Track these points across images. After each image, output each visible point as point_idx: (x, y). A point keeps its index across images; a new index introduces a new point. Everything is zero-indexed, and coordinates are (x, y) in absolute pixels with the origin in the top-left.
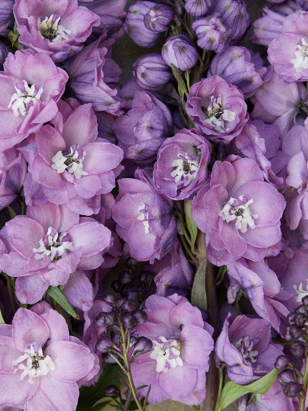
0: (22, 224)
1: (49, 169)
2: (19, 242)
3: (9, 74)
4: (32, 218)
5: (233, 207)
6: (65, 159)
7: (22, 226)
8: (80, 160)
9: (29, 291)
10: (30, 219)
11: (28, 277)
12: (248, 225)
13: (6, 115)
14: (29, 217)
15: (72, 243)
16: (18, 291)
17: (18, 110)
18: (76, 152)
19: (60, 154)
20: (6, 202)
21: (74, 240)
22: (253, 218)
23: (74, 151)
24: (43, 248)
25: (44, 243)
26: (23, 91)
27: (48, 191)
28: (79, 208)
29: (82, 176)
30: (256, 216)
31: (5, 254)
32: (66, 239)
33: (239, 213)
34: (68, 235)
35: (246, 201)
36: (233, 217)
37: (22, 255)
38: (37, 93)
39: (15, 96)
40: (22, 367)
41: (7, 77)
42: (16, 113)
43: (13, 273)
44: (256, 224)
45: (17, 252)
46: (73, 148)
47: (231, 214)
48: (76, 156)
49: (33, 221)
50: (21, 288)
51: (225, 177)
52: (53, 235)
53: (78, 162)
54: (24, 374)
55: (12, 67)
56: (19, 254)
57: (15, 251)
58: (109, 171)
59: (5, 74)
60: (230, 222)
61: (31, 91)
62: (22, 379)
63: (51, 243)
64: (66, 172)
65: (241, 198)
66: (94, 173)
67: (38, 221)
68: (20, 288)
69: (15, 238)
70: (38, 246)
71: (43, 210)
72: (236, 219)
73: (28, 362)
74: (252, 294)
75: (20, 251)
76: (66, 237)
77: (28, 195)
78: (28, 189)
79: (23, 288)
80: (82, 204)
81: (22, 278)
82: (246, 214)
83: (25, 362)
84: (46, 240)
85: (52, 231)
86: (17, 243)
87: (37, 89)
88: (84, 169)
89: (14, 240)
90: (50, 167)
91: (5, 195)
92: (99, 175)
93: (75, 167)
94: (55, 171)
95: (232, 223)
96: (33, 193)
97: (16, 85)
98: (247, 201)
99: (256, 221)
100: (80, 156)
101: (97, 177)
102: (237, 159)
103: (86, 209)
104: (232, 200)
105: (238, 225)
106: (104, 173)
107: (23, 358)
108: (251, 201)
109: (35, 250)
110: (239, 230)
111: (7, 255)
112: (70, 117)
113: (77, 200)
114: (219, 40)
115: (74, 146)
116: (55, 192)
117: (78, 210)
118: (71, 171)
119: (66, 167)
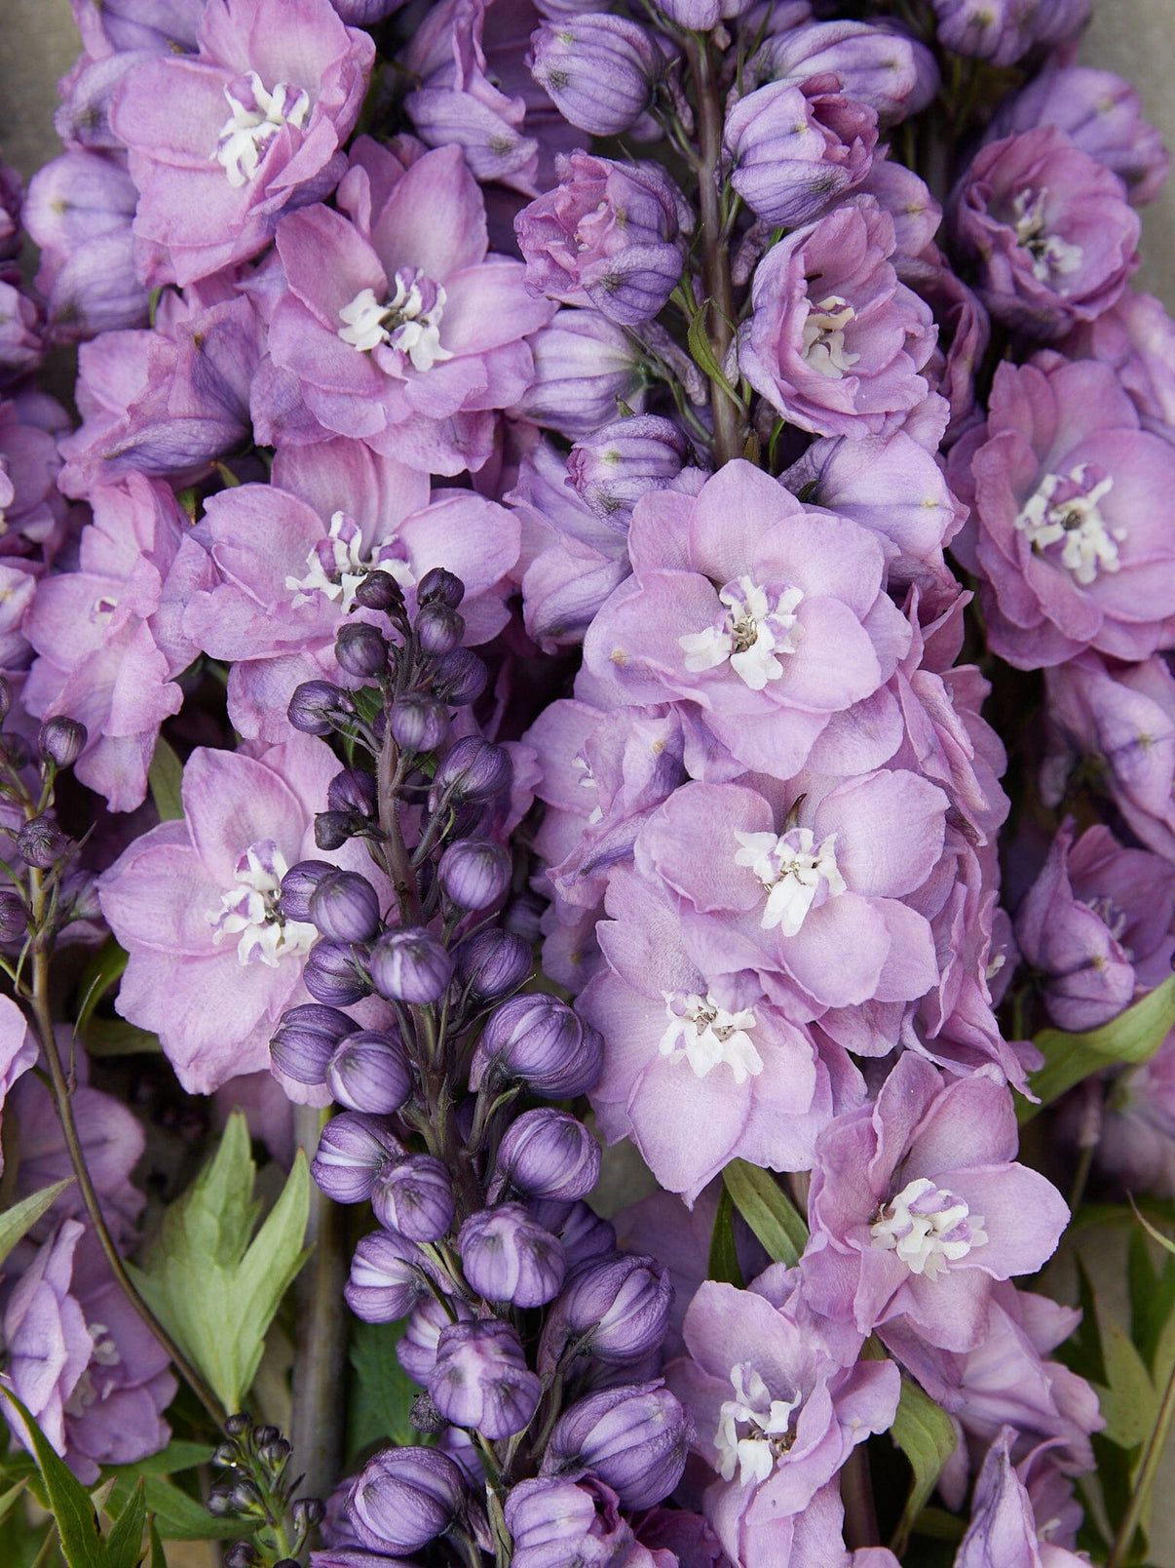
0: (258, 507)
1: (327, 337)
2: (246, 559)
3: (216, 63)
4: (288, 489)
5: (1054, 503)
6: (382, 312)
7: (254, 510)
8: (431, 317)
9: (270, 703)
10: (280, 492)
11: (270, 662)
12: (1098, 558)
13: (203, 181)
14: (278, 485)
15: (408, 566)
16: (235, 700)
17: (239, 164)
18: (414, 288)
19: (366, 298)
20: (203, 437)
21: (416, 557)
22: (1111, 537)
23: (408, 290)
24: (317, 578)
25: (322, 564)
26: (253, 107)
27: (321, 398)
28: (425, 455)
29: (438, 364)
30: (1120, 534)
31: (201, 592)
32: (390, 551)
33: (1072, 522)
34: (397, 542)
35: (1090, 484)
36: (1056, 533)
37: (253, 596)
38: (291, 108)
39: (231, 126)
40: (237, 923)
41: (207, 70)
42: (234, 178)
43: (226, 649)
44: (1120, 556)
45: (237, 587)
46: (403, 277)
47: (1050, 524)
48: (415, 304)
49: (290, 496)
50: (245, 694)
51: (1027, 415)
52: (346, 536)
53: (425, 323)
54: (247, 944)
55: (224, 43)
56: (244, 594)
57: (233, 584)
58: (516, 342)
59: (202, 62)
60: (1048, 548)
61: (274, 104)
62: (244, 962)
63: (342, 561)
64: (384, 348)
65: (1077, 475)
66: (471, 351)
67: (308, 500)
68: (241, 694)
69: (231, 544)
70: (303, 573)
71: (322, 469)
72: (1064, 540)
73: (251, 909)
74: (1132, 766)
75: (249, 585)
76: (391, 546)
77: (260, 415)
78: (263, 398)
79: (254, 694)
80: (435, 444)
81: (252, 665)
82: (1092, 525)
83: (242, 908)
84: (326, 555)
85: (344, 525)
86: (239, 559)
87: (291, 100)
88: (444, 342)
89: (229, 550)
90: (336, 334)
91: (197, 418)
92: (485, 356)
93: (413, 336)
94: (349, 348)
95: (1054, 551)
96: (279, 411)
97: (230, 89)
98: (1095, 484)
99: (1121, 546)
100: (429, 302)
101: (478, 363)
102: (1057, 367)
103: (443, 456)
104: (1049, 484)
105: (1071, 558)
106: (502, 348)
107: (234, 898)
108: (1105, 487)
109: (291, 583)
110: (1072, 572)
111: (207, 594)
112: (397, 189)
113: (418, 433)
114: (1005, 19)
115: (407, 270)
116: (346, 403)
117: (421, 460)
118: (397, 345)
119: (383, 333)
